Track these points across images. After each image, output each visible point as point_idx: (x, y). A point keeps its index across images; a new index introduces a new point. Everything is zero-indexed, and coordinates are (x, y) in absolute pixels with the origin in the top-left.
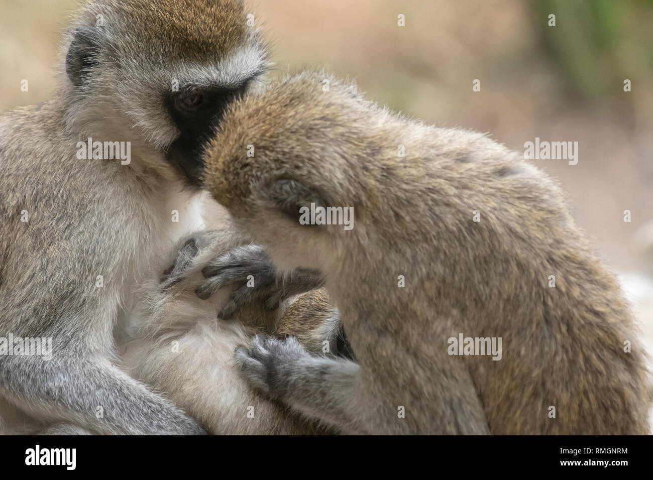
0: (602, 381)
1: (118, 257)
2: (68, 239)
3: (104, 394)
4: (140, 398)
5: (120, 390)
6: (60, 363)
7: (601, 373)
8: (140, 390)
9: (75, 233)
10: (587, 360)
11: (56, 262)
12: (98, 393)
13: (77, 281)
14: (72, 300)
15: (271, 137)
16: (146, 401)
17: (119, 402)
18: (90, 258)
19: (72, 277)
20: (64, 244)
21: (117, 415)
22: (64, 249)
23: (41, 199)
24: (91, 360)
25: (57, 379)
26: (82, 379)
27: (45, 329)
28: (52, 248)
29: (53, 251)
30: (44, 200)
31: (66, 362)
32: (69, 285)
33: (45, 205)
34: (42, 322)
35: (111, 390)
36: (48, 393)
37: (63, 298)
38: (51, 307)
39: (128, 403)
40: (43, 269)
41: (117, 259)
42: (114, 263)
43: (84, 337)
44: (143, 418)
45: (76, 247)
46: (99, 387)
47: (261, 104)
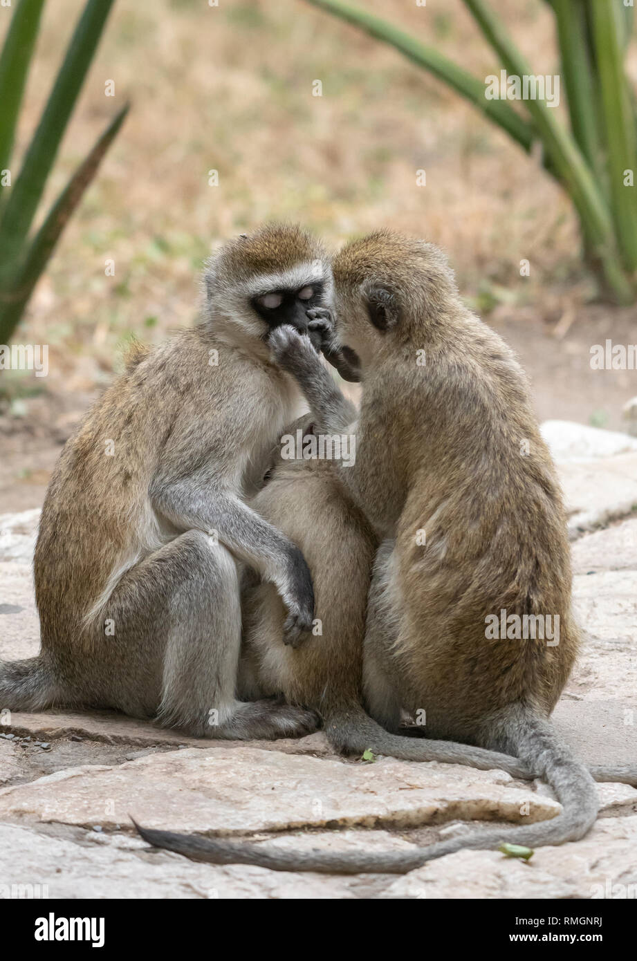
0: (521, 494)
1: (251, 426)
2: (219, 410)
3: (228, 516)
4: (252, 522)
5: (239, 516)
6: (201, 493)
7: (521, 489)
8: (254, 517)
9: (225, 406)
10: (512, 479)
11: (209, 424)
12: (224, 515)
13: (222, 439)
14: (216, 451)
15: (395, 261)
16: (257, 524)
17: (237, 523)
18: (232, 424)
19: (219, 436)
20: (216, 412)
21: (234, 531)
22: (216, 416)
23: (203, 382)
24: (223, 494)
25: (197, 503)
26: (215, 504)
27: (195, 469)
28: (207, 414)
29: (208, 417)
30: (205, 383)
31: (206, 493)
32: (216, 441)
33: (206, 386)
34: (194, 464)
35: (233, 514)
36: (190, 511)
37: (211, 449)
38: (202, 455)
39: (243, 524)
40: (200, 427)
41: (250, 427)
42: (248, 429)
43: (220, 477)
44: (252, 535)
45: (224, 416)
46: (226, 511)
47: (398, 242)
